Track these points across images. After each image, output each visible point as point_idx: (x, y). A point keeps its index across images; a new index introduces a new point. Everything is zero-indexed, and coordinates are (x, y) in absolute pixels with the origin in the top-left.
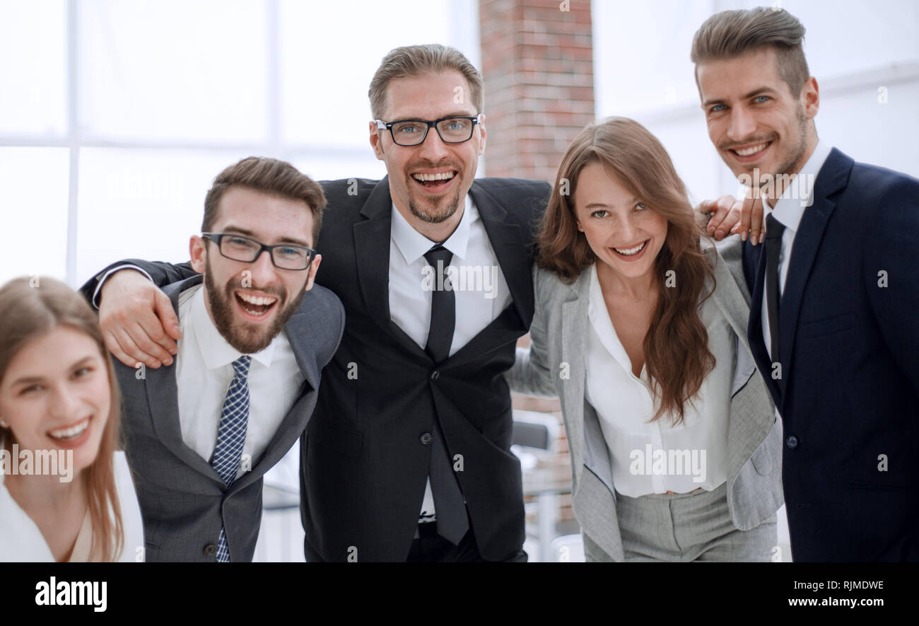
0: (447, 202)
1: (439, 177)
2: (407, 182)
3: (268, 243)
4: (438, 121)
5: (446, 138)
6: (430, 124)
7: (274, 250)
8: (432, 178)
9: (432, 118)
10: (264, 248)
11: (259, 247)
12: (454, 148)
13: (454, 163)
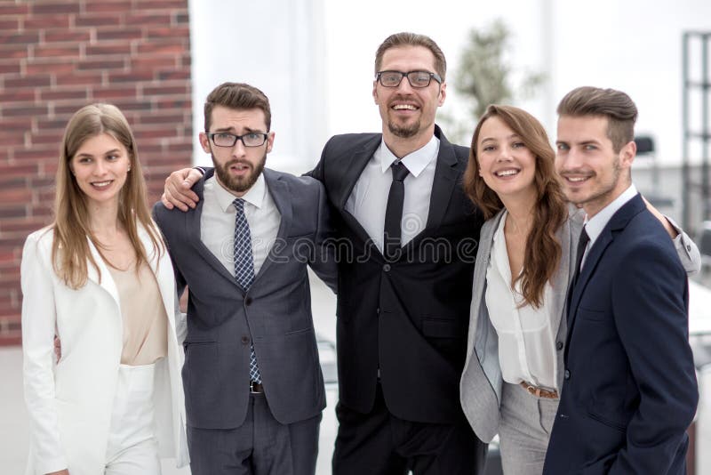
0: (410, 122)
1: (406, 107)
2: (388, 111)
3: (240, 135)
4: (409, 72)
5: (413, 84)
6: (404, 74)
7: (244, 138)
8: (402, 107)
9: (405, 71)
10: (238, 138)
11: (234, 138)
12: (418, 91)
13: (416, 100)
